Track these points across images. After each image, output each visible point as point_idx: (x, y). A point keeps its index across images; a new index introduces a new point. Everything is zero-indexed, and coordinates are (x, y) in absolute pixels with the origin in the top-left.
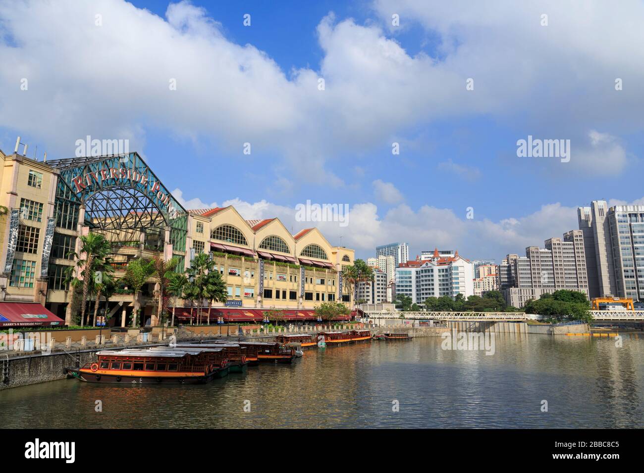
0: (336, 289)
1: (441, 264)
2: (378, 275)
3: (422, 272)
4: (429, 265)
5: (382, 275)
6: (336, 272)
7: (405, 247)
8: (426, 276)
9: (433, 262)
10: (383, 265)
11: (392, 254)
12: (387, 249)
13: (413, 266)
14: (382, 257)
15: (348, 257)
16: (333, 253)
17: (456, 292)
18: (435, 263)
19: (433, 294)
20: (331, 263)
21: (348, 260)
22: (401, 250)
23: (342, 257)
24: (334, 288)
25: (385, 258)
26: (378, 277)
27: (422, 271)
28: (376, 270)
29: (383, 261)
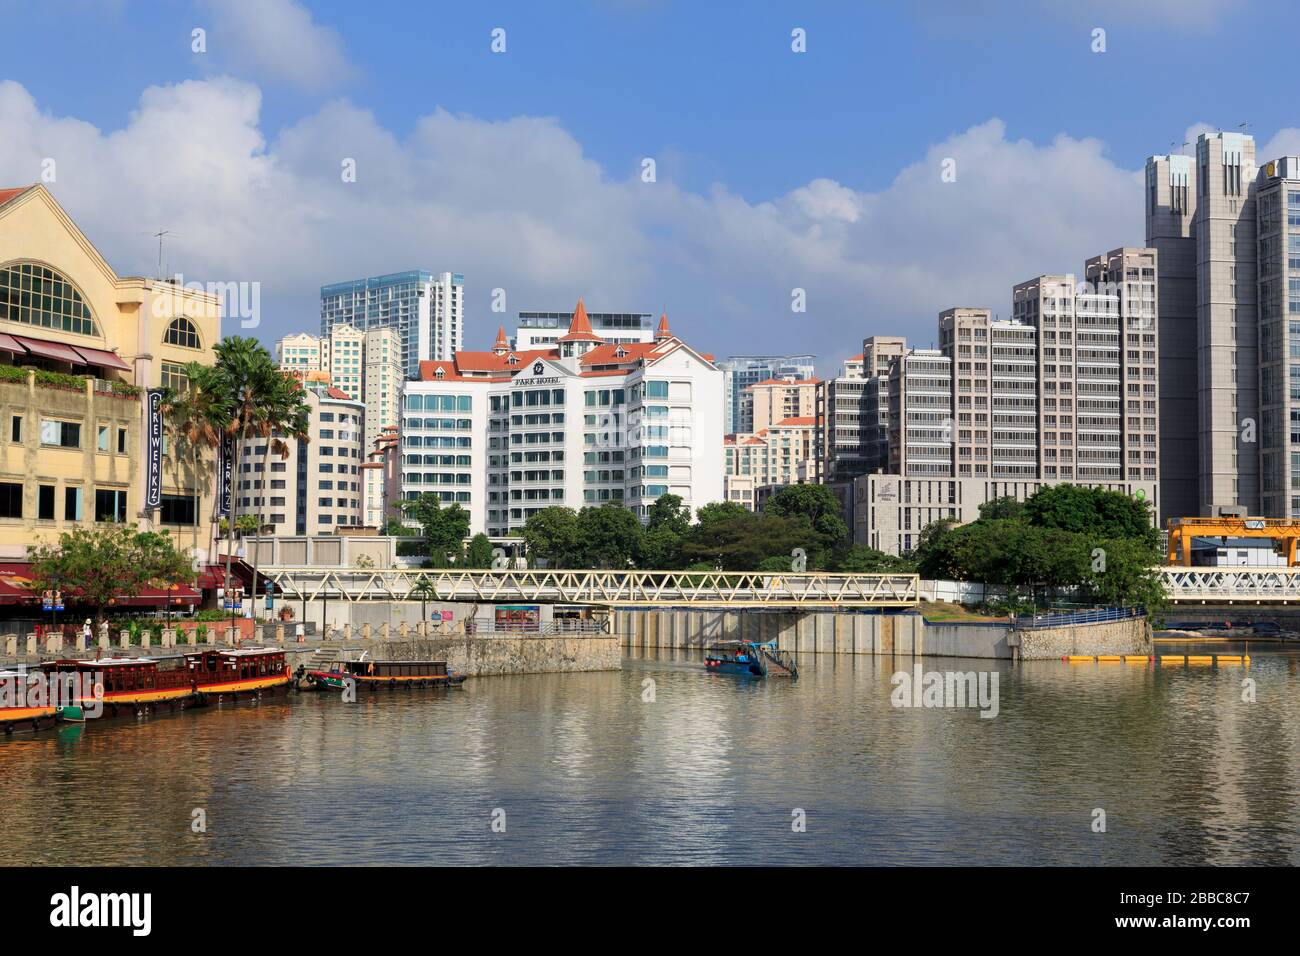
0: (132, 467)
1: (598, 369)
2: (327, 409)
3: (518, 403)
4: (549, 371)
5: (343, 410)
6: (133, 394)
7: (448, 292)
8: (532, 419)
9: (564, 361)
10: (351, 366)
11: (390, 320)
12: (368, 295)
13: (480, 375)
14: (344, 333)
15: (192, 328)
16: (121, 306)
17: (654, 489)
18: (573, 363)
19: (559, 493)
20: (112, 353)
21: (193, 342)
22: (433, 304)
23: (163, 326)
24: (122, 463)
25: (358, 336)
26: (327, 417)
27: (518, 396)
28: (319, 387)
29: (351, 348)
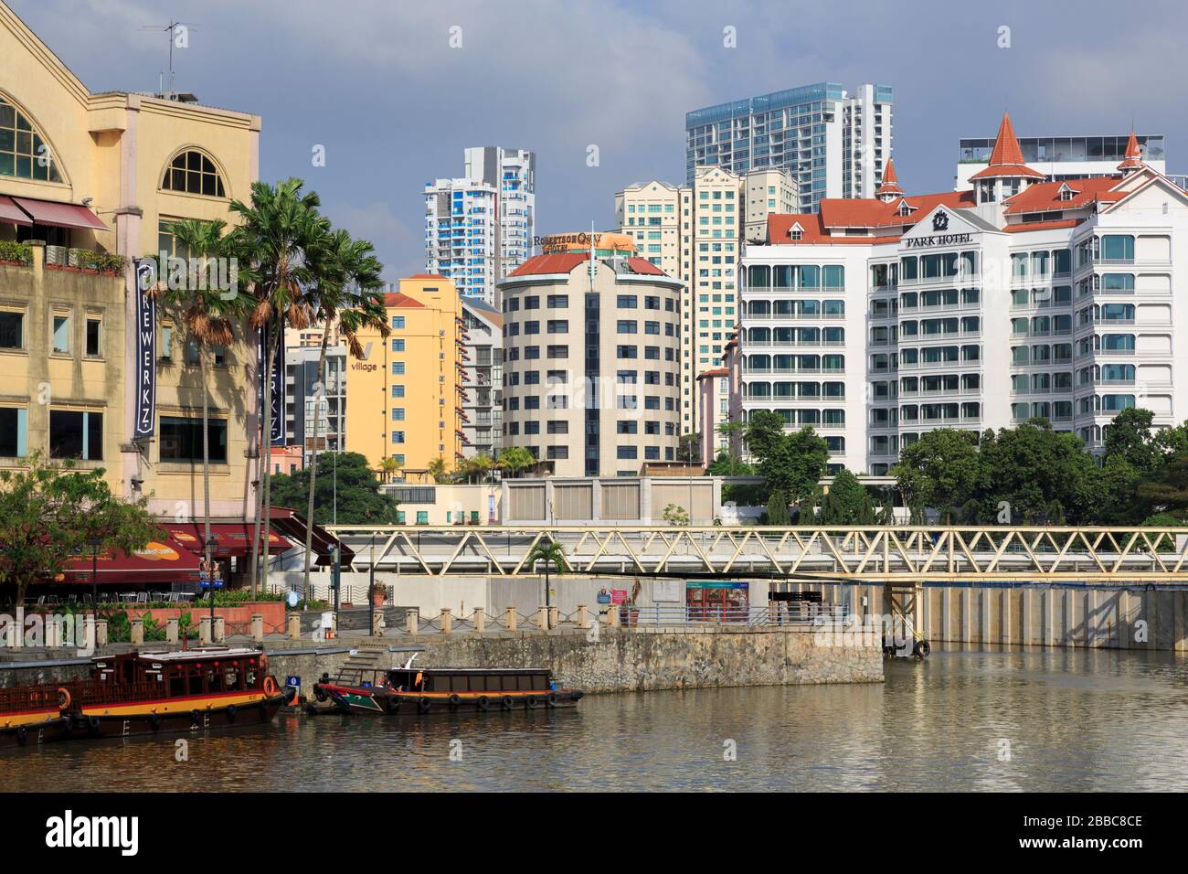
0: (112, 377)
1: (1032, 220)
2: (626, 290)
3: (911, 274)
4: (956, 225)
5: (651, 291)
7: (870, 112)
8: (931, 298)
9: (982, 210)
10: (723, 227)
11: (785, 159)
13: (856, 233)
14: (713, 179)
15: (209, 166)
16: (96, 136)
17: (1111, 401)
18: (994, 212)
19: (973, 410)
20: (82, 208)
21: (212, 186)
22: (847, 132)
23: (161, 162)
24: (94, 371)
25: (735, 183)
26: (627, 301)
27: (910, 263)
28: (617, 257)
29: (724, 201)
